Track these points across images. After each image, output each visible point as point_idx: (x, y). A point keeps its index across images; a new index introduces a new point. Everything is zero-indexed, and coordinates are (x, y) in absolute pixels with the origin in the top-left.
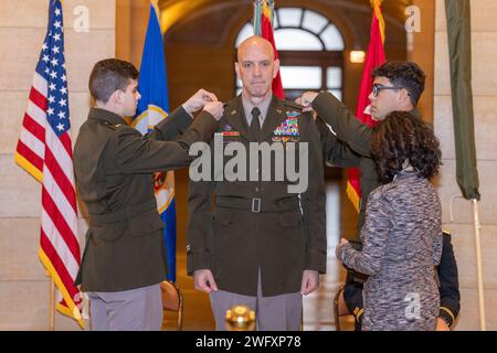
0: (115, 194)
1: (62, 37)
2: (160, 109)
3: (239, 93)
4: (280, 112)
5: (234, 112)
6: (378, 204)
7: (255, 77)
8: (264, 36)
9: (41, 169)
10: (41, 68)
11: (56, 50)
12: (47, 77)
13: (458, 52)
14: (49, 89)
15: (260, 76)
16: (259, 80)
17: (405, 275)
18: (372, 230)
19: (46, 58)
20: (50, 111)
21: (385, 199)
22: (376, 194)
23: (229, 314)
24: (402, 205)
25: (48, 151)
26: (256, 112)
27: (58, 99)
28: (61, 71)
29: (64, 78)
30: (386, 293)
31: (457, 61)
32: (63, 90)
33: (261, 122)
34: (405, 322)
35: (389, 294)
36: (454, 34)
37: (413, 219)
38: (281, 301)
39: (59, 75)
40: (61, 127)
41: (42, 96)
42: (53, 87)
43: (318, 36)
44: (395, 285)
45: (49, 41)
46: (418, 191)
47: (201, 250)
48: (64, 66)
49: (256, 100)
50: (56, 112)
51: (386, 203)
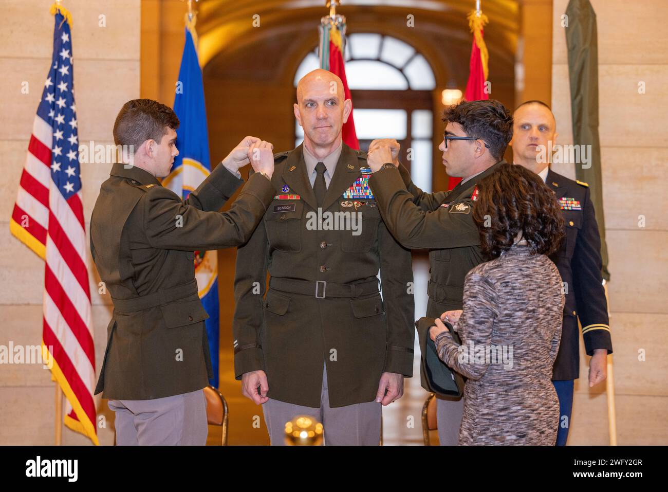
0: (144, 274)
1: (71, 69)
2: (199, 164)
3: (299, 143)
4: (352, 167)
5: (294, 168)
6: (477, 288)
7: (318, 119)
8: (332, 70)
9: (44, 242)
10: (44, 110)
11: (63, 87)
12: (52, 123)
13: (582, 91)
14: (54, 138)
15: (325, 119)
16: (324, 123)
17: (514, 377)
18: (471, 322)
19: (50, 98)
20: (56, 166)
21: (487, 282)
22: (475, 275)
23: (289, 428)
24: (508, 289)
25: (52, 219)
26: (321, 169)
27: (65, 151)
28: (69, 114)
29: (73, 123)
30: (489, 400)
31: (581, 102)
32: (73, 140)
33: (328, 181)
34: (514, 437)
35: (493, 401)
36: (577, 67)
37: (524, 306)
38: (353, 412)
39: (68, 120)
40: (69, 187)
41: (45, 147)
42: (59, 135)
43: (401, 70)
44: (500, 389)
45: (55, 75)
46: (530, 271)
47: (252, 346)
48: (73, 108)
49: (321, 152)
50: (63, 167)
51: (487, 287)
